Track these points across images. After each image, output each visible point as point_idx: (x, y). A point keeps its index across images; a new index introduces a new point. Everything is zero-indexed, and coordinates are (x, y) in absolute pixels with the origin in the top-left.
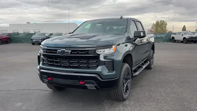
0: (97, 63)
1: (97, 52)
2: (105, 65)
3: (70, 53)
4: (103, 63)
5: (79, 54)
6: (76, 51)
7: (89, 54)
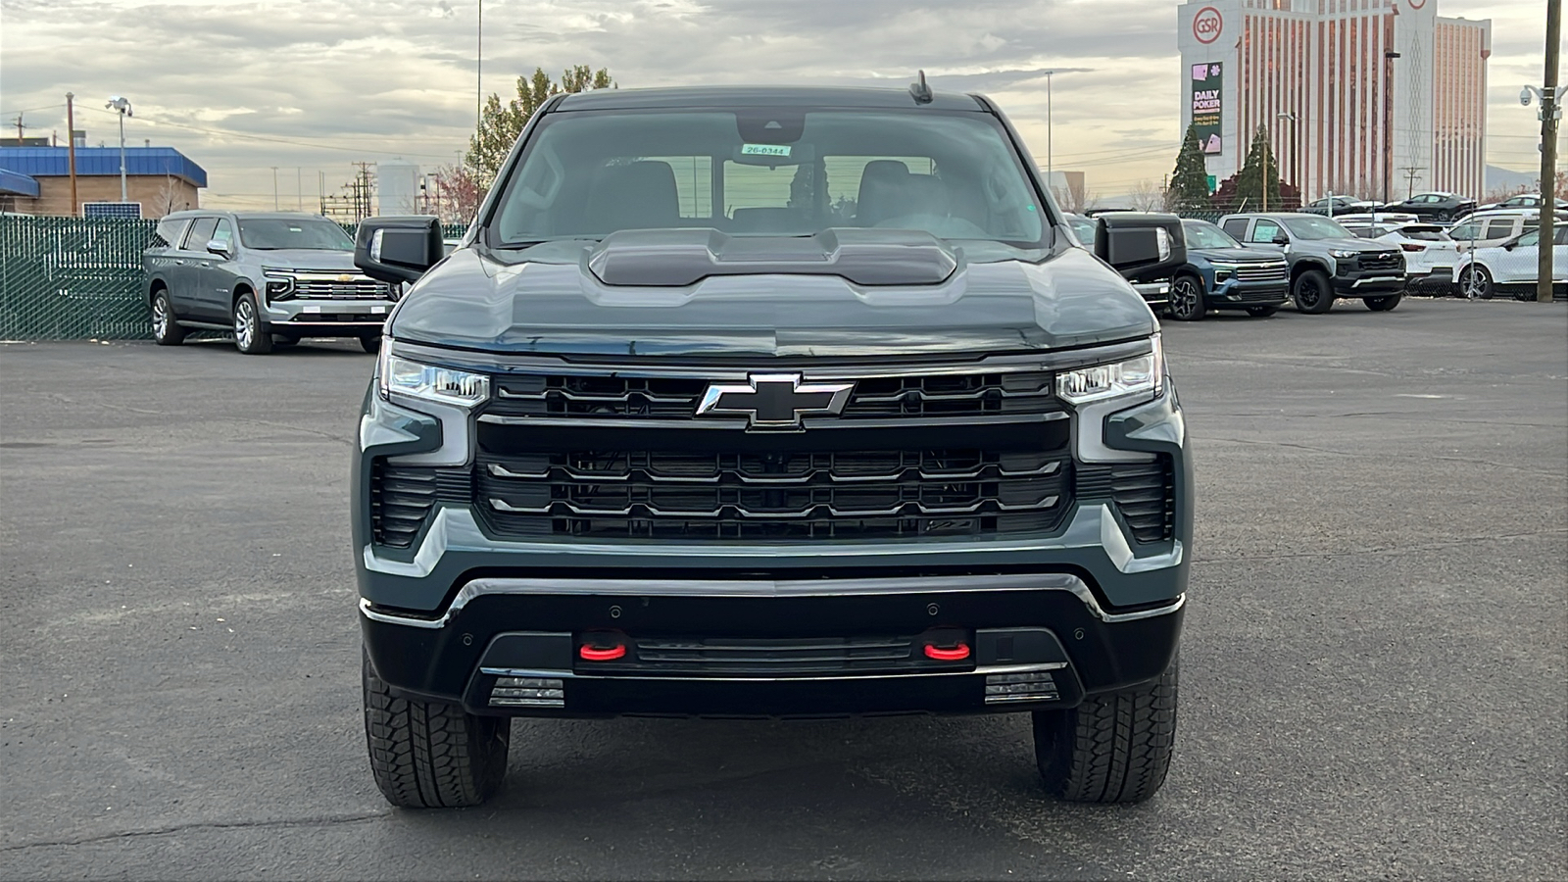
1: (1063, 394)
2: (1110, 494)
3: (837, 407)
4: (1105, 482)
5: (912, 409)
7: (1004, 406)
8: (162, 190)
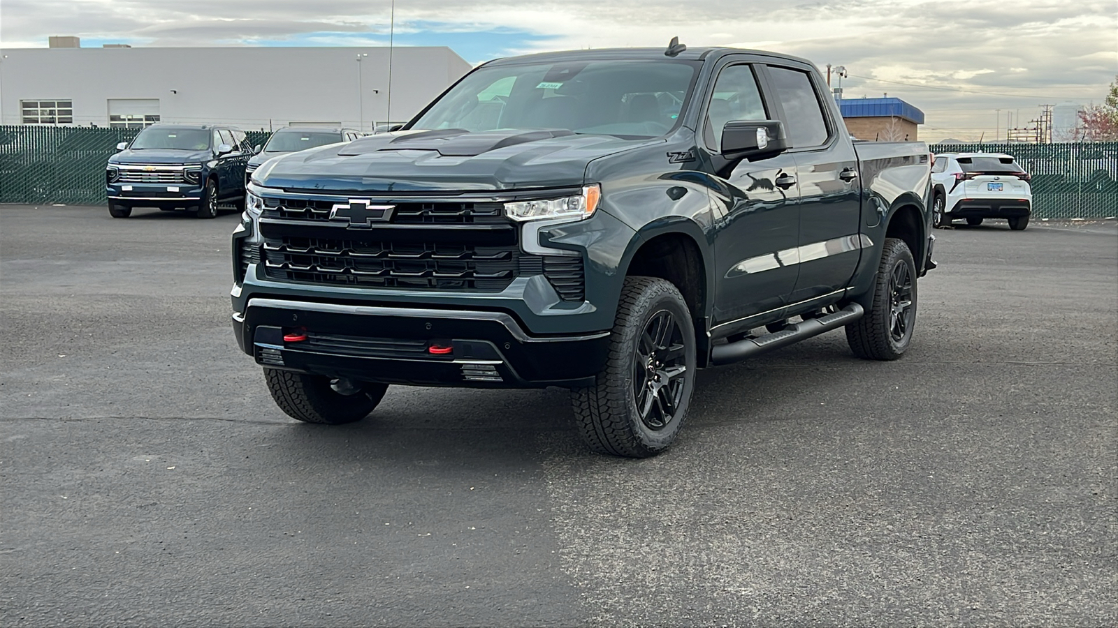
0: (510, 265)
1: (510, 215)
2: (544, 272)
3: (387, 217)
4: (538, 265)
5: (429, 220)
6: (416, 206)
7: (475, 220)
8: (888, 126)
